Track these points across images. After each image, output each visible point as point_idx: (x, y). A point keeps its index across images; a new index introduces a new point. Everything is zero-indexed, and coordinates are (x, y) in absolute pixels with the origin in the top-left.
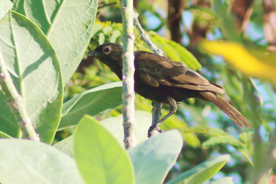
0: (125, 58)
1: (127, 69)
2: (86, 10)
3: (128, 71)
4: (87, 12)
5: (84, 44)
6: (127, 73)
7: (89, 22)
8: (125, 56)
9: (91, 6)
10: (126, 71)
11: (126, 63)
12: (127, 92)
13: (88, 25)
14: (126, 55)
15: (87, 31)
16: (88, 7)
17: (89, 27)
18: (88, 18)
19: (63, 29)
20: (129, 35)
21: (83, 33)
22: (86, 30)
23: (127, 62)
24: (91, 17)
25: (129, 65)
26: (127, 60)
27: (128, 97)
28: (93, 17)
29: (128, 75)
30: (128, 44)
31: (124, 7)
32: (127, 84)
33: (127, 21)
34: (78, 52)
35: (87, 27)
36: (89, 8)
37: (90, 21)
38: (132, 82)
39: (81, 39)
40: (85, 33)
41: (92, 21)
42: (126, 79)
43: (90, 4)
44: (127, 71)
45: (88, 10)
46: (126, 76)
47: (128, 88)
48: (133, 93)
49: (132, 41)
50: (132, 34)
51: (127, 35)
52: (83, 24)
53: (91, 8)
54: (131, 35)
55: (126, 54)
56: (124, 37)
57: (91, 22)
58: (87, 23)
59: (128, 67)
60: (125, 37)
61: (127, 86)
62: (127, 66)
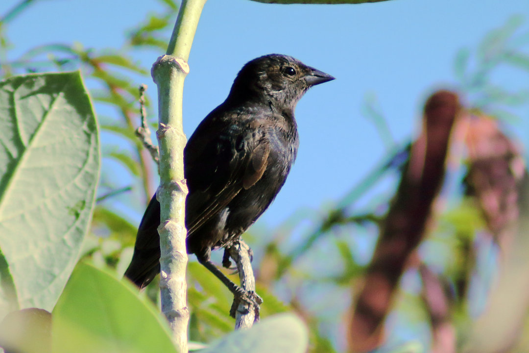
0: (167, 232)
1: (172, 256)
2: (75, 176)
3: (173, 261)
4: (78, 181)
5: (69, 254)
6: (170, 265)
7: (81, 204)
8: (165, 229)
9: (87, 168)
10: (169, 260)
11: (168, 243)
12: (172, 308)
13: (79, 211)
14: (167, 226)
15: (78, 224)
16: (80, 170)
17: (82, 216)
18: (80, 195)
19: (22, 217)
20: (176, 183)
21: (69, 228)
22: (74, 222)
23: (170, 242)
24: (85, 192)
25: (175, 248)
26: (169, 238)
27: (174, 318)
28: (89, 192)
29: (172, 270)
30: (173, 202)
31: (163, 125)
32: (172, 288)
33: (169, 154)
34: (56, 271)
35: (77, 215)
36: (82, 173)
37: (84, 202)
38: (182, 284)
39: (64, 242)
40: (73, 230)
41: (87, 201)
42: (168, 278)
43: (85, 162)
44: (171, 261)
45: (80, 176)
46: (169, 272)
47: (173, 298)
48: (185, 308)
49: (181, 195)
50: (182, 181)
51: (169, 184)
52: (68, 208)
53: (87, 173)
54: (179, 183)
55: (168, 223)
56: (163, 188)
57: (87, 205)
58: (77, 205)
59: (174, 253)
60: (165, 188)
61: (172, 295)
62: (171, 249)
